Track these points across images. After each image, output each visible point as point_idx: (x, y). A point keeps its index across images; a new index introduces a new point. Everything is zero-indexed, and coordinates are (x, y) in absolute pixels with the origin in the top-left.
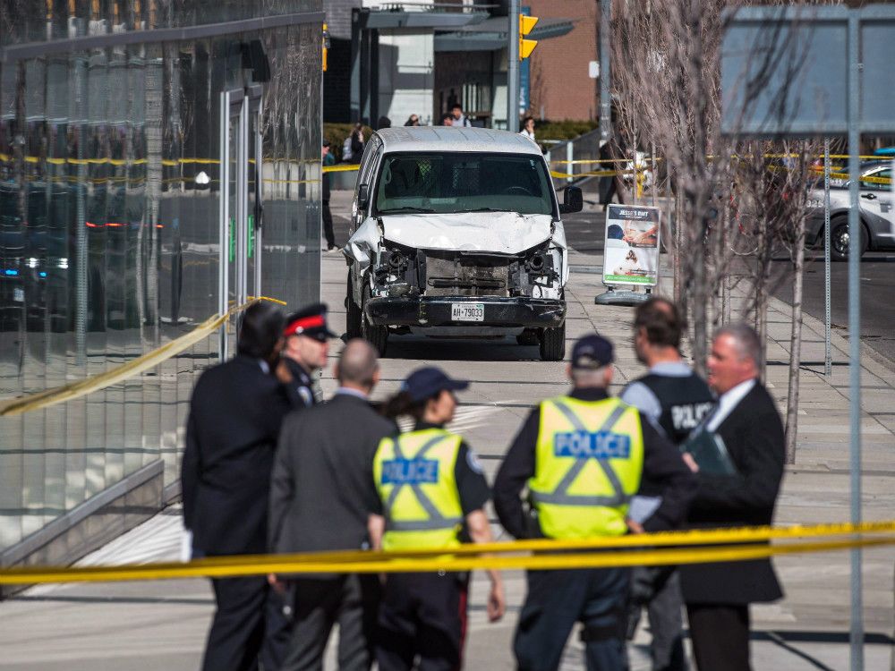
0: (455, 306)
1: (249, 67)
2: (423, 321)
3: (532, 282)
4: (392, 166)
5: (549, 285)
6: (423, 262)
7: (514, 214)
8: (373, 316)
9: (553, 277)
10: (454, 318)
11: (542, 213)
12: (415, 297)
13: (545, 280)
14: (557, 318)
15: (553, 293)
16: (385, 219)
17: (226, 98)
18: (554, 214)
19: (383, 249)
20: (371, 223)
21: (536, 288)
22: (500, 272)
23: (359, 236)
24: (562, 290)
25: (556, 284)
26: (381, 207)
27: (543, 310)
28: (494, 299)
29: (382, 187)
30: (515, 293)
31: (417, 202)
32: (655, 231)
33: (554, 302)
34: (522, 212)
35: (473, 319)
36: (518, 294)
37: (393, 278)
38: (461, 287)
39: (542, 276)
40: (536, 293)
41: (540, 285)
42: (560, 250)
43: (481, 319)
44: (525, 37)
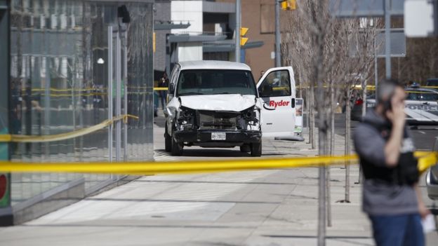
0: (213, 134)
1: (121, 16)
2: (199, 140)
3: (247, 124)
4: (184, 76)
5: (254, 125)
6: (198, 115)
7: (239, 95)
8: (177, 138)
9: (256, 121)
10: (213, 139)
11: (251, 94)
12: (195, 130)
13: (252, 122)
14: (258, 138)
15: (256, 128)
16: (182, 97)
17: (111, 29)
18: (256, 95)
19: (181, 110)
20: (175, 99)
21: (249, 126)
22: (233, 120)
23: (170, 104)
24: (260, 127)
25: (257, 124)
26: (179, 93)
27: (252, 135)
28: (230, 130)
29: (180, 84)
30: (239, 128)
31: (195, 90)
32: (301, 108)
33: (256, 132)
34: (242, 94)
35: (220, 139)
36: (241, 128)
37: (185, 122)
38: (215, 126)
39: (251, 121)
40: (249, 128)
41: (250, 125)
42: (259, 110)
43: (224, 139)
44: (242, 36)
